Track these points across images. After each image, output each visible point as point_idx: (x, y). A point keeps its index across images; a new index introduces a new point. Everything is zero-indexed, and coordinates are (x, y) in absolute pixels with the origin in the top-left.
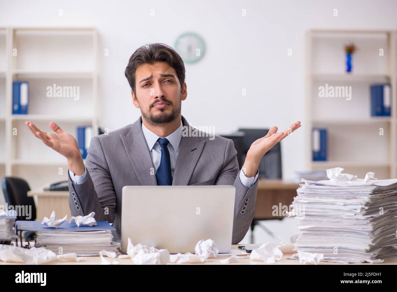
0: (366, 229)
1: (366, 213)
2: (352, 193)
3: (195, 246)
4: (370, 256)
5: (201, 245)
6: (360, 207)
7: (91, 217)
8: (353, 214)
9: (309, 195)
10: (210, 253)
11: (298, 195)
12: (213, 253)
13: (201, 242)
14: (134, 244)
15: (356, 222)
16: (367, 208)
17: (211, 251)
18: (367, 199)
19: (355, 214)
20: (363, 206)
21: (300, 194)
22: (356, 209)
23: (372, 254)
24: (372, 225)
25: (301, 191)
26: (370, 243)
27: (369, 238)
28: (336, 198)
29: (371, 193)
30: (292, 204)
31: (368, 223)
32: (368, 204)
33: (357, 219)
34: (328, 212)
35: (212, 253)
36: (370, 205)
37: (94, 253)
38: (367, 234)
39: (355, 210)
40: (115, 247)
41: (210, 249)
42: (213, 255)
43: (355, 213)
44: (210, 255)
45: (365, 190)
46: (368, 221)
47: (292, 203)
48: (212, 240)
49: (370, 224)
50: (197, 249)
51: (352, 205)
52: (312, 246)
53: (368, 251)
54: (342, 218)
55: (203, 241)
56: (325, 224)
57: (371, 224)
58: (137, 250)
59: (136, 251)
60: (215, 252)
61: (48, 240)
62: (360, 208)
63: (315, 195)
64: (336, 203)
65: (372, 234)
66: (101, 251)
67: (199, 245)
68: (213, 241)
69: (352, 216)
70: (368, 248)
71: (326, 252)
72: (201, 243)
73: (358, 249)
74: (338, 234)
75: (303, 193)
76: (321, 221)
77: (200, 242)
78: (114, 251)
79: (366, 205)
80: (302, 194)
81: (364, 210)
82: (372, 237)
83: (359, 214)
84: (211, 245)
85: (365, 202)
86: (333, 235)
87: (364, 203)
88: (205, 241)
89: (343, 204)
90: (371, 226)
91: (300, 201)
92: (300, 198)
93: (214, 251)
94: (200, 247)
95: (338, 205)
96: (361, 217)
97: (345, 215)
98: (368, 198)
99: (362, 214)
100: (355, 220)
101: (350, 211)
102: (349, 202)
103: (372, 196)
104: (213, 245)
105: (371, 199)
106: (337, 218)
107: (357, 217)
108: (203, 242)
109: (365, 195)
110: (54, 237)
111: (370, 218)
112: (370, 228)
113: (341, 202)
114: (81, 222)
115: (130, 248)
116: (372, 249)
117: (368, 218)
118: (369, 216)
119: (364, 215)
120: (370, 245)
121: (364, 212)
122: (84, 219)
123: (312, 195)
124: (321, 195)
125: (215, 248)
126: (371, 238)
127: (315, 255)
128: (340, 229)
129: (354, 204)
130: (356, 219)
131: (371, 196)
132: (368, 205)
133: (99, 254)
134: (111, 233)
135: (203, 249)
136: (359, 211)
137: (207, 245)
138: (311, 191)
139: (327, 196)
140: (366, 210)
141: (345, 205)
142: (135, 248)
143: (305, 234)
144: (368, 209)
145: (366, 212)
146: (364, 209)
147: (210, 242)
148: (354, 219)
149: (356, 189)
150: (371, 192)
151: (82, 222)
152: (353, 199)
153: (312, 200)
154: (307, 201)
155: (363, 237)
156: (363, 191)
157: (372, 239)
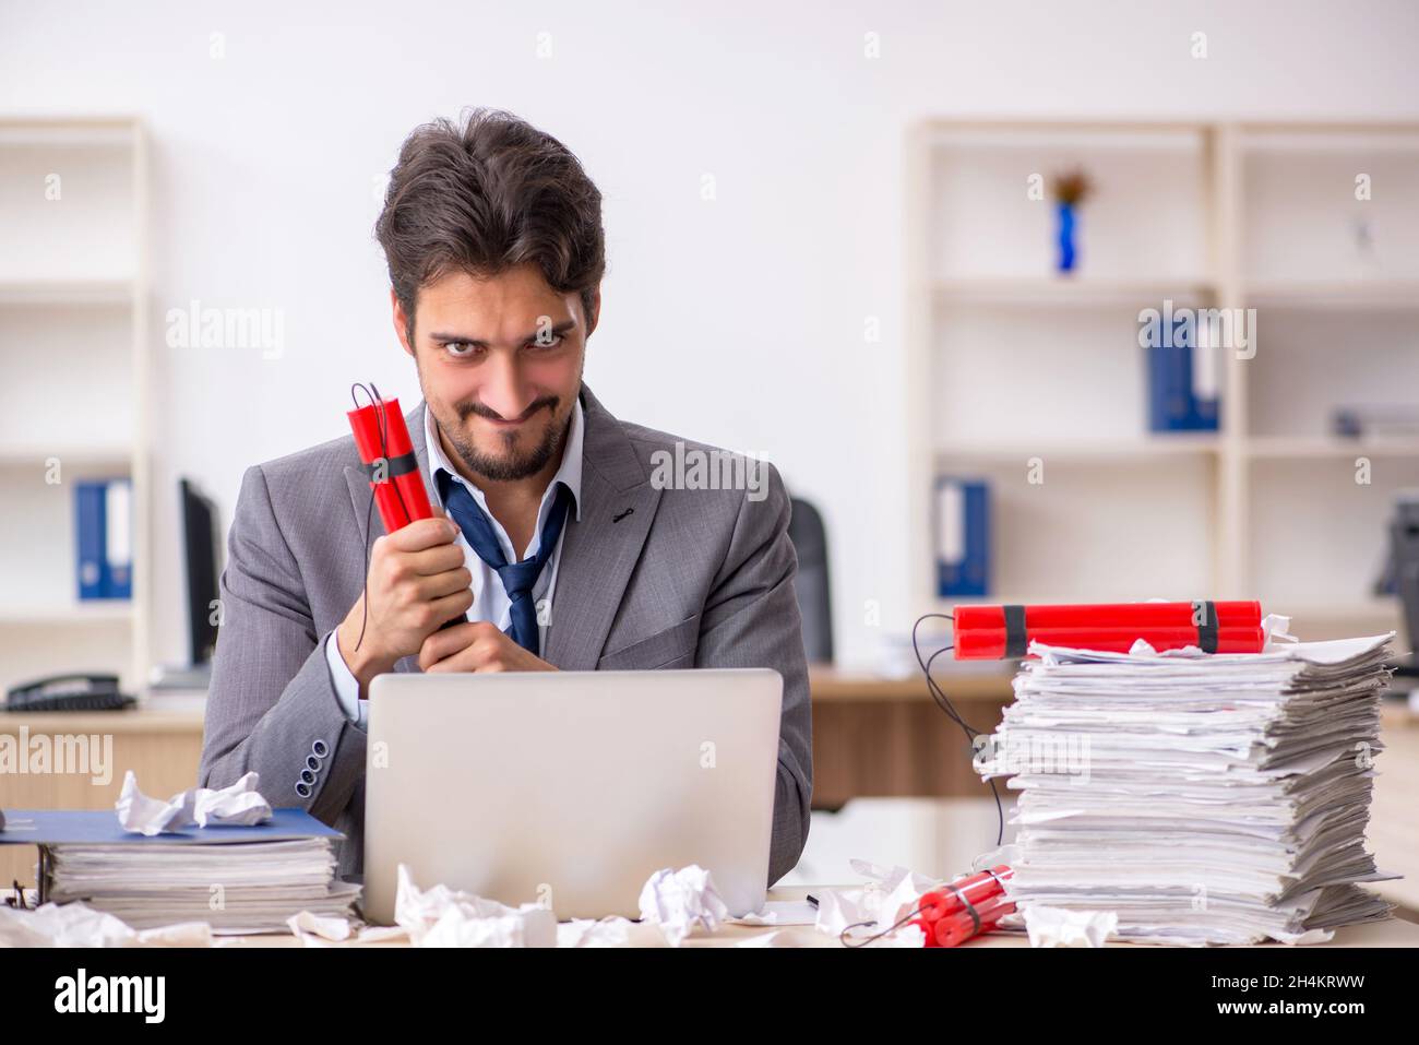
0: (1271, 818)
1: (1271, 761)
2: (1215, 690)
3: (639, 892)
4: (1285, 920)
5: (660, 886)
6: (1252, 737)
7: (248, 788)
8: (1225, 768)
9: (1058, 699)
10: (696, 918)
11: (1017, 700)
12: (708, 917)
13: (663, 876)
14: (423, 886)
15: (1233, 794)
16: (1272, 742)
17: (699, 911)
18: (1273, 710)
19: (1231, 767)
20: (1261, 738)
21: (1026, 697)
22: (1234, 747)
23: (1291, 910)
24: (1292, 806)
25: (1031, 686)
26: (1286, 871)
27: (1281, 851)
28: (1158, 708)
29: (1289, 688)
30: (995, 732)
31: (1275, 798)
32: (1278, 728)
33: (1239, 785)
34: (1129, 761)
35: (701, 917)
36: (1284, 731)
37: (267, 925)
38: (1276, 837)
39: (1231, 749)
40: (345, 900)
41: (698, 903)
42: (707, 925)
43: (1230, 763)
44: (698, 923)
45: (1267, 677)
46: (1279, 791)
47: (998, 728)
48: (703, 867)
49: (1286, 803)
50: (647, 904)
51: (1220, 731)
52: (1071, 883)
53: (1276, 902)
54: (1182, 781)
55: (667, 873)
56: (1121, 802)
57: (1289, 802)
58: (435, 907)
59: (431, 914)
60: (715, 914)
61: (96, 877)
62: (1250, 744)
63: (1078, 698)
64: (1161, 727)
65: (1292, 838)
66: (292, 914)
67: (656, 887)
68: (706, 872)
69: (1218, 773)
70: (1278, 889)
71: (1121, 907)
72: (661, 881)
73: (1242, 895)
74: (1166, 838)
75: (1037, 693)
76: (1105, 794)
77: (656, 876)
78: (341, 915)
79: (1270, 734)
80: (1034, 697)
81: (1262, 750)
82: (1292, 847)
83: (1248, 767)
84: (700, 888)
85: (1266, 723)
86: (1147, 845)
87: (1263, 726)
88: (675, 873)
89: (1185, 731)
90: (1289, 809)
91: (1028, 721)
92: (1026, 709)
93: (710, 909)
94: (658, 896)
95: (1169, 734)
96: (1252, 776)
97: (1193, 771)
98: (1277, 705)
99: (1255, 766)
100: (1232, 787)
101: (1212, 755)
102: (1207, 720)
103: (1289, 701)
104: (708, 889)
105: (1288, 709)
106: (1163, 780)
107: (1237, 775)
108: (669, 878)
109: (1266, 695)
110: (120, 865)
111: (1287, 781)
112: (1285, 815)
113: (1176, 721)
114: (211, 810)
115: (406, 901)
116: (1292, 892)
117: (1279, 779)
118: (1282, 773)
119: (1262, 769)
120: (1284, 879)
121: (1264, 758)
122: (222, 798)
123: (1072, 697)
124: (1103, 699)
125: (712, 899)
126: (1288, 852)
127: (1086, 917)
128: (1176, 820)
129: (1227, 728)
130: (1233, 783)
131: (1287, 698)
132: (1279, 732)
133: (288, 926)
134: (329, 850)
135: (668, 901)
136: (1244, 754)
137: (687, 887)
138: (1064, 684)
139: (1128, 701)
140: (1270, 751)
141: (1191, 734)
142: (428, 900)
143: (1043, 841)
144: (1277, 748)
145: (1270, 756)
146: (1263, 748)
147: (694, 877)
148: (1228, 784)
149: (1232, 674)
150: (1286, 683)
151: (215, 810)
152: (1224, 712)
153: (1069, 715)
154: (1054, 722)
155: (1259, 848)
156: (1256, 683)
157: (1292, 858)
